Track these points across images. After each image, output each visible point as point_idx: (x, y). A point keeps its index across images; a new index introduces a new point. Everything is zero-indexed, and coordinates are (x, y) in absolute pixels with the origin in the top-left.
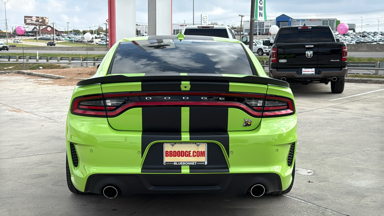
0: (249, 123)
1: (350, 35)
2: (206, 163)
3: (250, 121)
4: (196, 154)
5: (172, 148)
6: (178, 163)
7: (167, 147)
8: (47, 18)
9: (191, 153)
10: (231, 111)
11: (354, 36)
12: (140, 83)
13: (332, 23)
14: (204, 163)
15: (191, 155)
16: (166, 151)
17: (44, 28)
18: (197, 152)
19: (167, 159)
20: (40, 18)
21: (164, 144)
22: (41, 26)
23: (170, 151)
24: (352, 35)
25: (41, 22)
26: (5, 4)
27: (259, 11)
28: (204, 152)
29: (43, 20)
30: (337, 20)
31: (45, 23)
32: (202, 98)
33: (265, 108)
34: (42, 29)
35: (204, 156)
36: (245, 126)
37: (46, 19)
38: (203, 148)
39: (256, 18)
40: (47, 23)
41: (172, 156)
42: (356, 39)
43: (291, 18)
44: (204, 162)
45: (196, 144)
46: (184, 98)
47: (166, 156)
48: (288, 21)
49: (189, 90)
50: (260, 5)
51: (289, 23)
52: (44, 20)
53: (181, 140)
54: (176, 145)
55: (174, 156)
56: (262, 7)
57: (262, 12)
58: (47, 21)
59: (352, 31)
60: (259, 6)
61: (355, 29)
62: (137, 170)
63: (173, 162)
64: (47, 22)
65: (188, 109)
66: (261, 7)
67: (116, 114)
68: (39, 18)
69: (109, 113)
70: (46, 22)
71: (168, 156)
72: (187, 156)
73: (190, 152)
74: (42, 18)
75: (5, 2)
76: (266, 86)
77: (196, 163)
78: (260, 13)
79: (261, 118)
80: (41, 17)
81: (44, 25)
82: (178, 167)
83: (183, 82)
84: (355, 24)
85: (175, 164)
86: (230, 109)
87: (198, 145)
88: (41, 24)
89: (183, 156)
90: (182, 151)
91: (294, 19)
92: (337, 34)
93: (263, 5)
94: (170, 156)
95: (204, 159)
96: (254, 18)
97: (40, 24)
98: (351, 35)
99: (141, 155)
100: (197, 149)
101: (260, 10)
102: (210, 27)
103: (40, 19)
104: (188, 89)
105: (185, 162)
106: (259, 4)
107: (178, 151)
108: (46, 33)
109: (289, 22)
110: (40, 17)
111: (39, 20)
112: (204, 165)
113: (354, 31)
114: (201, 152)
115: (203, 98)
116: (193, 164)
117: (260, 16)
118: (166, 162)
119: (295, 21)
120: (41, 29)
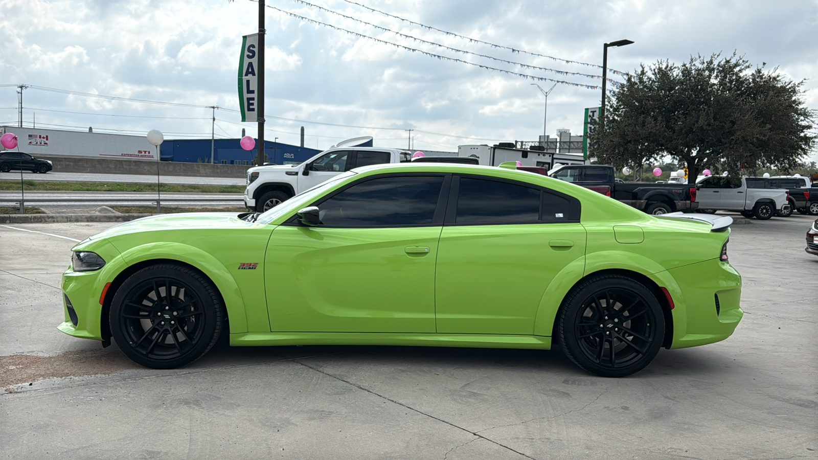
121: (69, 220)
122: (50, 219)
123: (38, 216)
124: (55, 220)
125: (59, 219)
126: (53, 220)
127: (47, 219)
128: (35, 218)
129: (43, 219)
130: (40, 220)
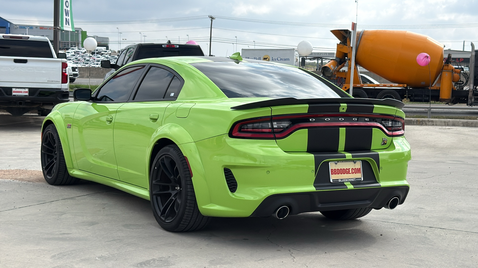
0: (385, 142)
1: (103, 54)
3: (386, 140)
4: (354, 171)
5: (335, 166)
6: (342, 180)
7: (332, 166)
9: (351, 170)
10: (374, 131)
11: (110, 55)
12: (307, 105)
13: (74, 34)
14: (361, 179)
15: (351, 172)
16: (331, 170)
18: (355, 168)
19: (333, 177)
21: (329, 163)
23: (334, 169)
24: (107, 54)
27: (65, 17)
28: (360, 169)
30: (82, 30)
33: (393, 128)
35: (360, 173)
38: (358, 165)
39: (61, 26)
41: (336, 174)
42: (113, 60)
43: (10, 23)
45: (353, 161)
46: (340, 119)
47: (332, 174)
48: (5, 27)
49: (345, 112)
50: (67, 9)
51: (7, 31)
53: (346, 158)
54: (338, 163)
55: (338, 174)
56: (69, 11)
57: (69, 18)
59: (105, 48)
60: (65, 10)
61: (108, 45)
62: (312, 188)
63: (338, 180)
65: (344, 129)
66: (67, 10)
67: (284, 136)
69: (277, 135)
71: (333, 174)
72: (348, 173)
73: (349, 169)
77: (355, 179)
78: (66, 19)
79: (392, 137)
82: (342, 184)
83: (341, 105)
84: (108, 38)
85: (340, 181)
86: (373, 129)
87: (355, 163)
89: (345, 174)
90: (343, 169)
91: (16, 25)
92: (84, 52)
93: (69, 9)
94: (335, 174)
95: (360, 176)
96: (59, 27)
98: (105, 54)
99: (314, 173)
100: (354, 166)
101: (66, 15)
102: (23, 38)
104: (345, 110)
105: (347, 179)
106: (65, 7)
107: (340, 169)
109: (7, 29)
112: (361, 181)
113: (107, 49)
114: (358, 169)
115: (354, 119)
116: (353, 180)
117: (66, 24)
118: (333, 180)
119: (17, 27)
121: (446, 124)
122: (430, 123)
123: (419, 120)
124: (434, 123)
125: (438, 123)
126: (432, 123)
127: (427, 123)
128: (417, 121)
129: (424, 123)
130: (421, 123)
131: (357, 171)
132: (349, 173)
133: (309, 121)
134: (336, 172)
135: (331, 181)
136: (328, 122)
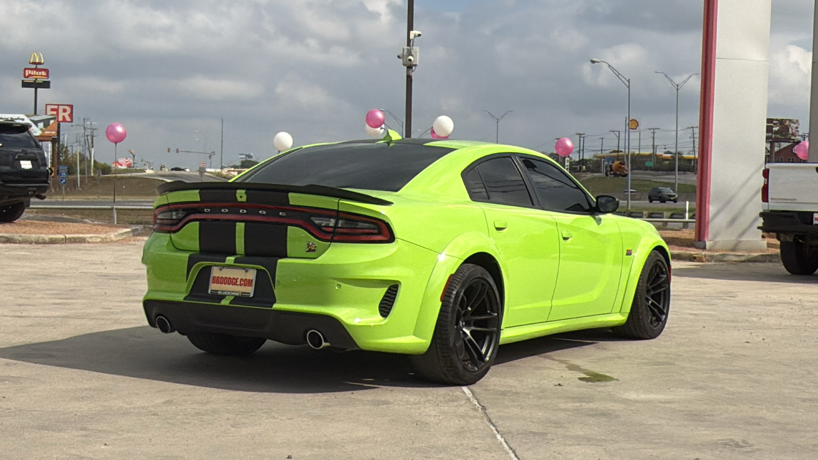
0: (313, 249)
2: (252, 295)
3: (315, 246)
4: (243, 282)
5: (220, 273)
6: (222, 293)
7: (216, 272)
8: (794, 123)
9: (239, 280)
10: (291, 229)
12: (198, 191)
14: (250, 295)
15: (238, 283)
16: (213, 277)
17: (785, 148)
18: (245, 279)
19: (213, 287)
20: (775, 122)
21: (212, 267)
22: (777, 142)
23: (217, 277)
25: (776, 132)
26: (677, 89)
28: (252, 280)
29: (783, 126)
31: (787, 135)
32: (260, 212)
33: (336, 229)
34: (780, 151)
35: (250, 286)
36: (308, 251)
37: (792, 124)
38: (252, 275)
40: (793, 134)
41: (218, 283)
44: (249, 293)
45: (244, 269)
46: (241, 211)
47: (212, 282)
49: (246, 201)
52: (787, 125)
53: (226, 263)
54: (224, 269)
55: (220, 283)
58: (792, 129)
62: (180, 297)
63: (218, 291)
64: (794, 131)
65: (243, 224)
67: (176, 229)
68: (772, 123)
69: (173, 228)
70: (790, 132)
71: (214, 283)
73: (237, 279)
74: (781, 122)
75: (678, 86)
76: (336, 200)
77: (240, 293)
79: (329, 243)
80: (779, 118)
81: (785, 138)
82: (221, 297)
83: (238, 191)
85: (220, 293)
86: (289, 227)
87: (247, 271)
88: (778, 138)
89: (230, 284)
90: (229, 278)
94: (216, 283)
95: (250, 290)
97: (775, 138)
100: (245, 276)
103: (775, 124)
104: (244, 199)
105: (230, 292)
107: (225, 278)
108: (789, 159)
110: (777, 120)
111: (772, 127)
112: (249, 297)
114: (249, 280)
116: (237, 294)
118: (212, 290)
120: (776, 149)
131: (248, 283)
132: (235, 284)
133: (204, 212)
134: (218, 280)
135: (209, 292)
136: (224, 214)
